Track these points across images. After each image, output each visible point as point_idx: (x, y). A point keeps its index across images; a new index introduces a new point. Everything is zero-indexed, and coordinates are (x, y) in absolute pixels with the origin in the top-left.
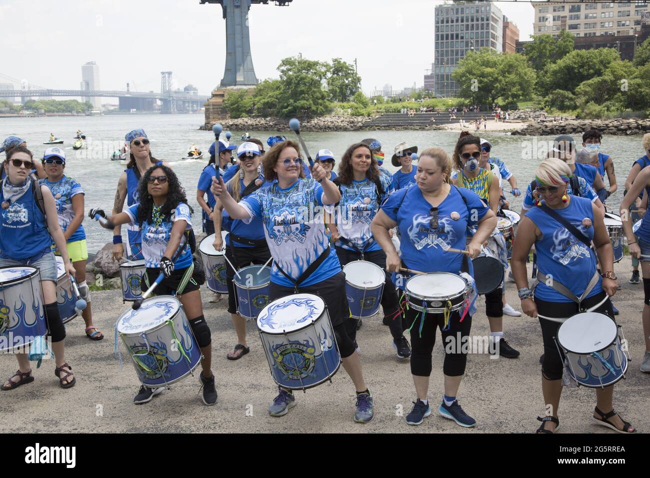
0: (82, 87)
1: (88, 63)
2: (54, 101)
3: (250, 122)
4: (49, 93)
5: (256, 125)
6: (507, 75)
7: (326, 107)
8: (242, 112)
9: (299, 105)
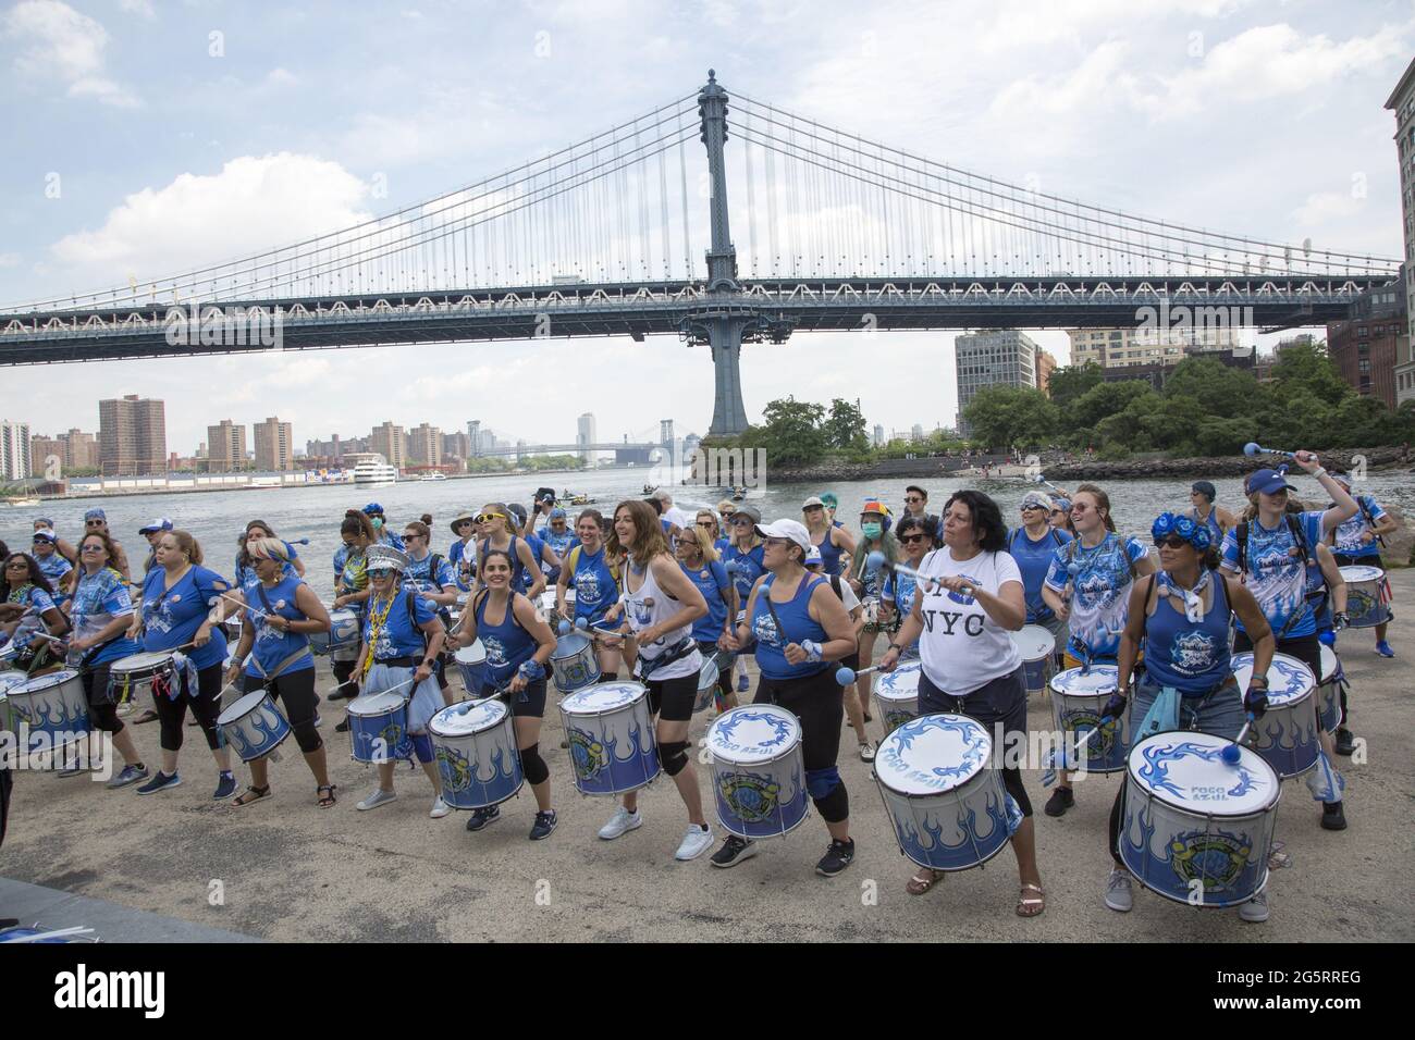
1: (585, 415)
2: (548, 457)
4: (544, 449)
6: (1025, 411)
7: (819, 455)
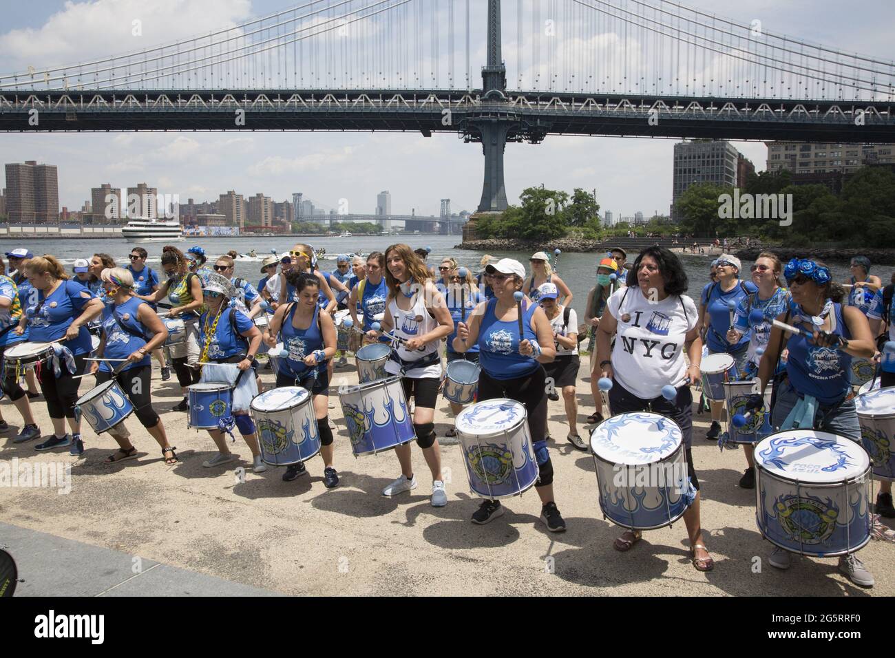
0: (376, 212)
2: (353, 223)
3: (495, 243)
4: (350, 217)
5: (501, 245)
7: (562, 231)
8: (490, 234)
9: (537, 229)
